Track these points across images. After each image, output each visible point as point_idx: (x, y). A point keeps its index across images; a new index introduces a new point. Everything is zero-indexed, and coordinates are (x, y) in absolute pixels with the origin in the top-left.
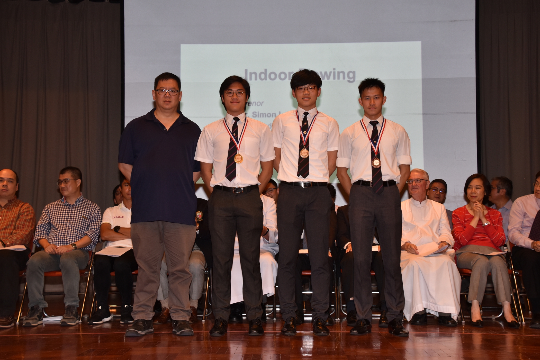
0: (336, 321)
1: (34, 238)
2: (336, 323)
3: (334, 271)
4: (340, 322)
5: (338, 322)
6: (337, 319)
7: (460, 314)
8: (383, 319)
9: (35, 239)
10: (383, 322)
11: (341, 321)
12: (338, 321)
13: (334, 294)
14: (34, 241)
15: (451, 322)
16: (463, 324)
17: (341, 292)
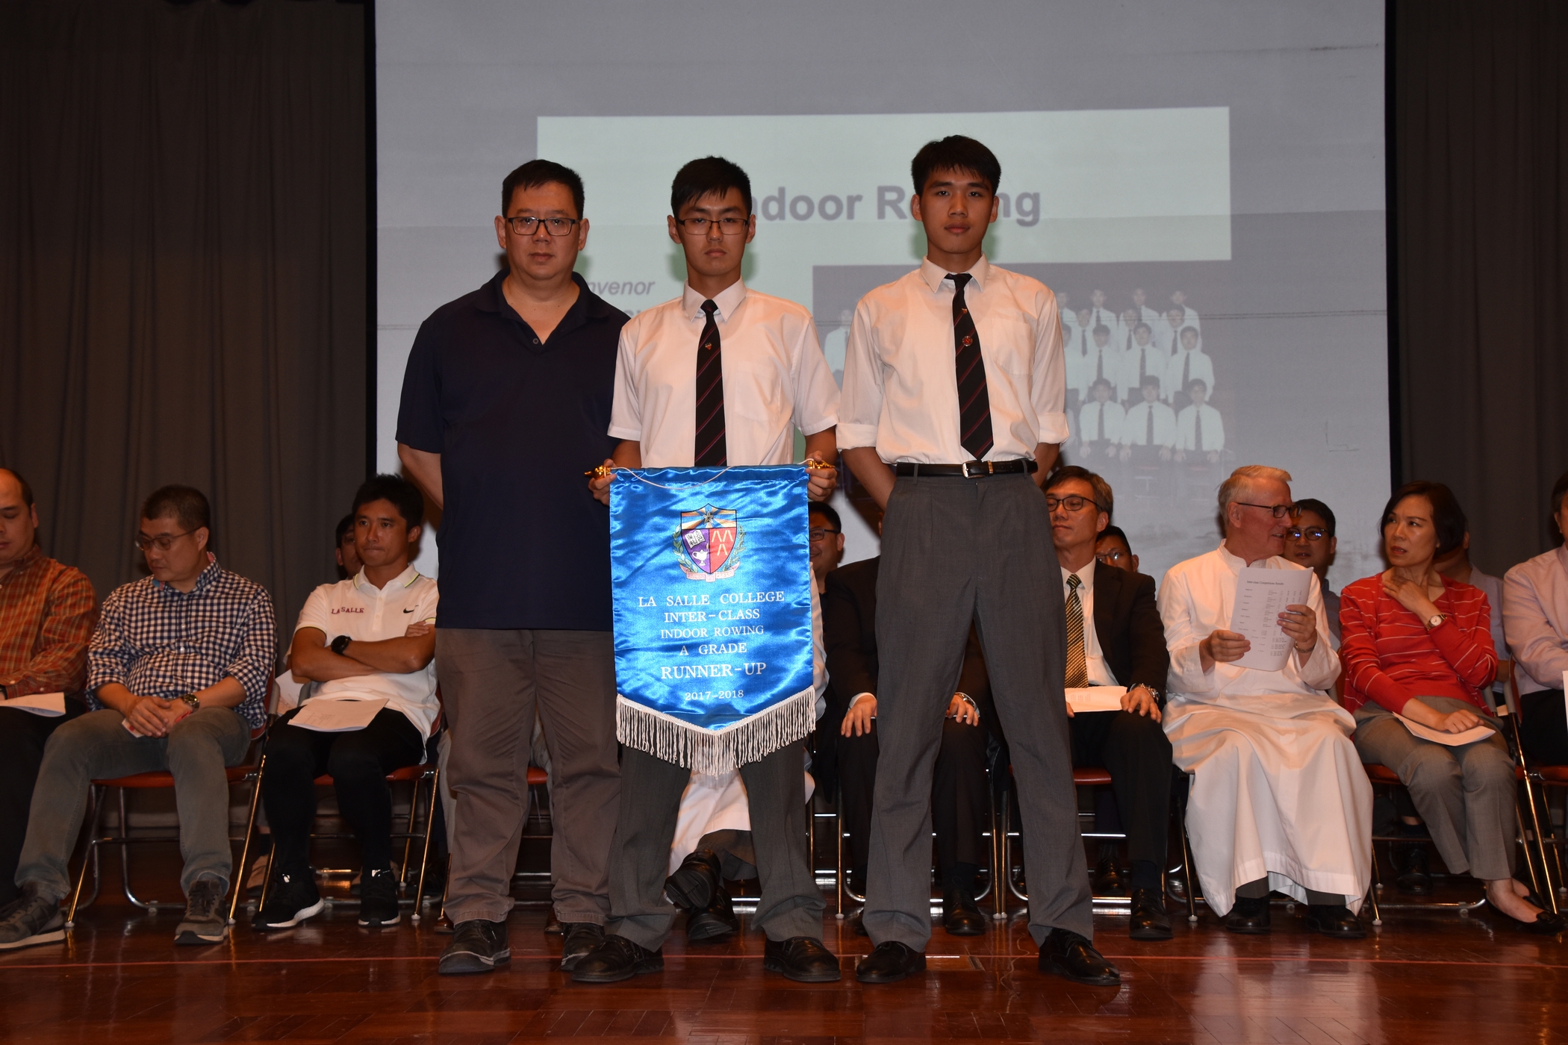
0: (995, 921)
1: (90, 681)
2: (995, 925)
3: (987, 770)
4: (1007, 925)
5: (1000, 925)
6: (997, 916)
7: (1367, 899)
8: (1140, 914)
9: (93, 683)
10: (1145, 923)
11: (1009, 919)
12: (1001, 919)
13: (990, 838)
14: (90, 687)
15: (1347, 926)
16: (1378, 931)
17: (1009, 834)
